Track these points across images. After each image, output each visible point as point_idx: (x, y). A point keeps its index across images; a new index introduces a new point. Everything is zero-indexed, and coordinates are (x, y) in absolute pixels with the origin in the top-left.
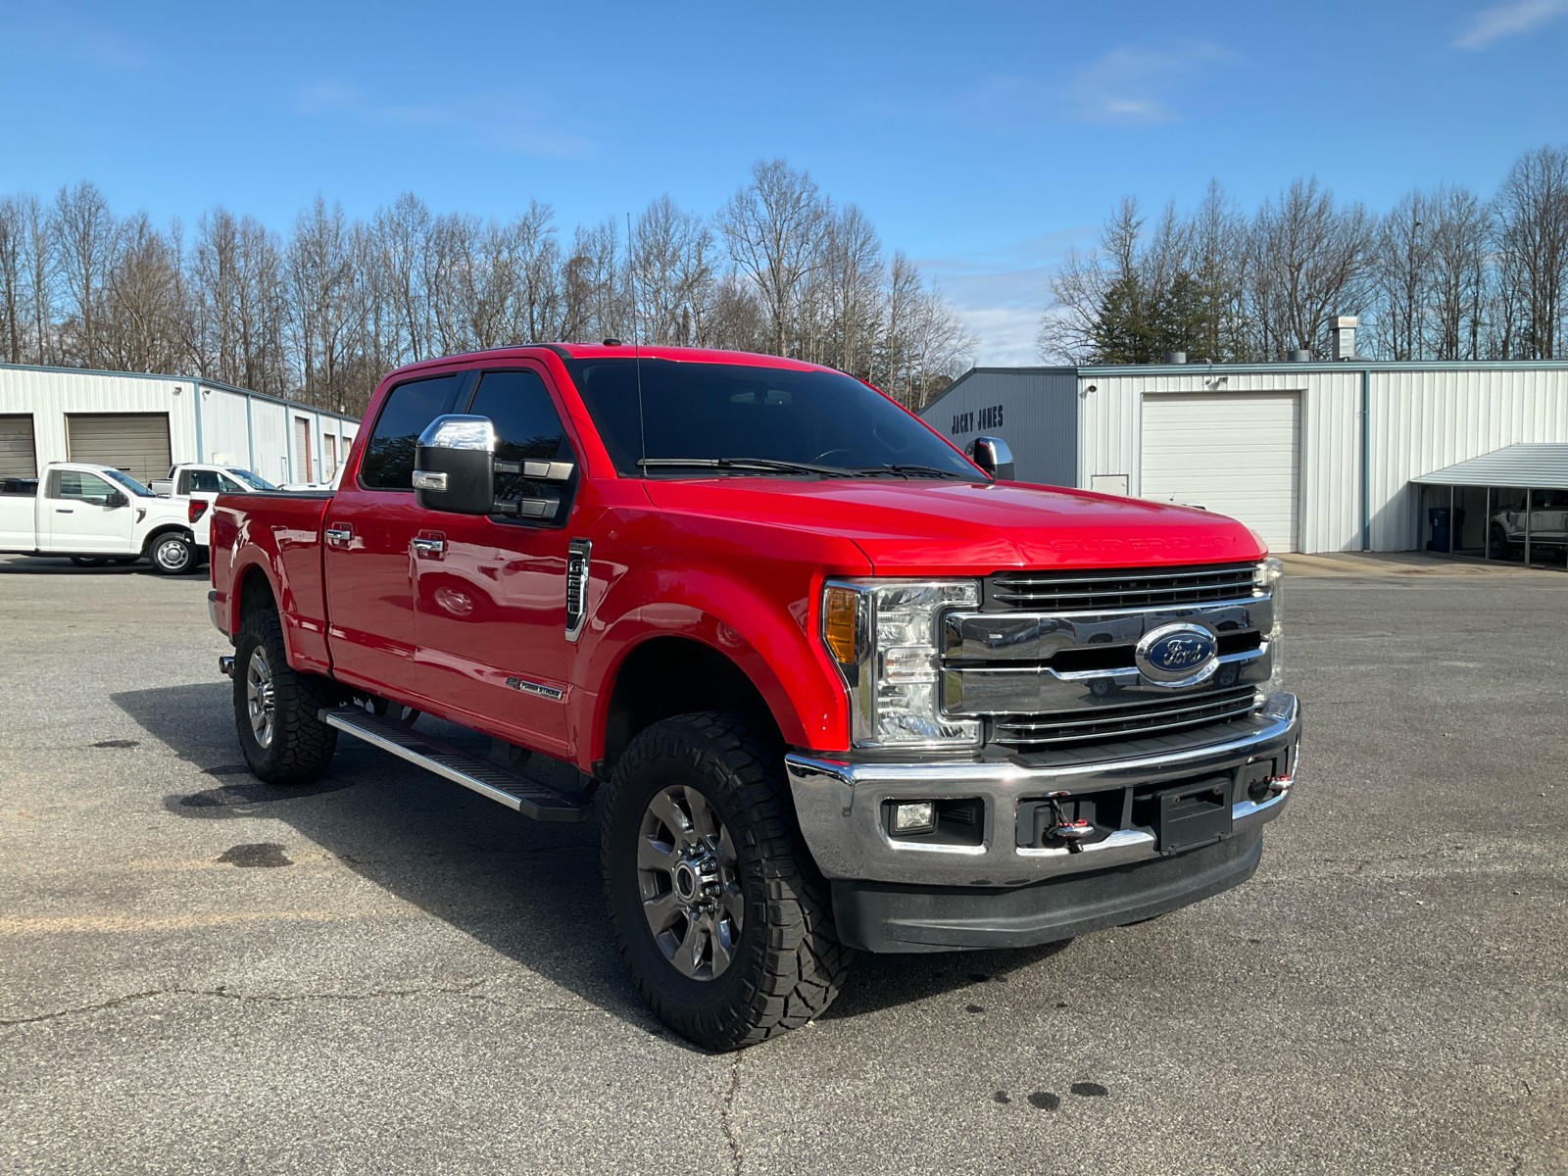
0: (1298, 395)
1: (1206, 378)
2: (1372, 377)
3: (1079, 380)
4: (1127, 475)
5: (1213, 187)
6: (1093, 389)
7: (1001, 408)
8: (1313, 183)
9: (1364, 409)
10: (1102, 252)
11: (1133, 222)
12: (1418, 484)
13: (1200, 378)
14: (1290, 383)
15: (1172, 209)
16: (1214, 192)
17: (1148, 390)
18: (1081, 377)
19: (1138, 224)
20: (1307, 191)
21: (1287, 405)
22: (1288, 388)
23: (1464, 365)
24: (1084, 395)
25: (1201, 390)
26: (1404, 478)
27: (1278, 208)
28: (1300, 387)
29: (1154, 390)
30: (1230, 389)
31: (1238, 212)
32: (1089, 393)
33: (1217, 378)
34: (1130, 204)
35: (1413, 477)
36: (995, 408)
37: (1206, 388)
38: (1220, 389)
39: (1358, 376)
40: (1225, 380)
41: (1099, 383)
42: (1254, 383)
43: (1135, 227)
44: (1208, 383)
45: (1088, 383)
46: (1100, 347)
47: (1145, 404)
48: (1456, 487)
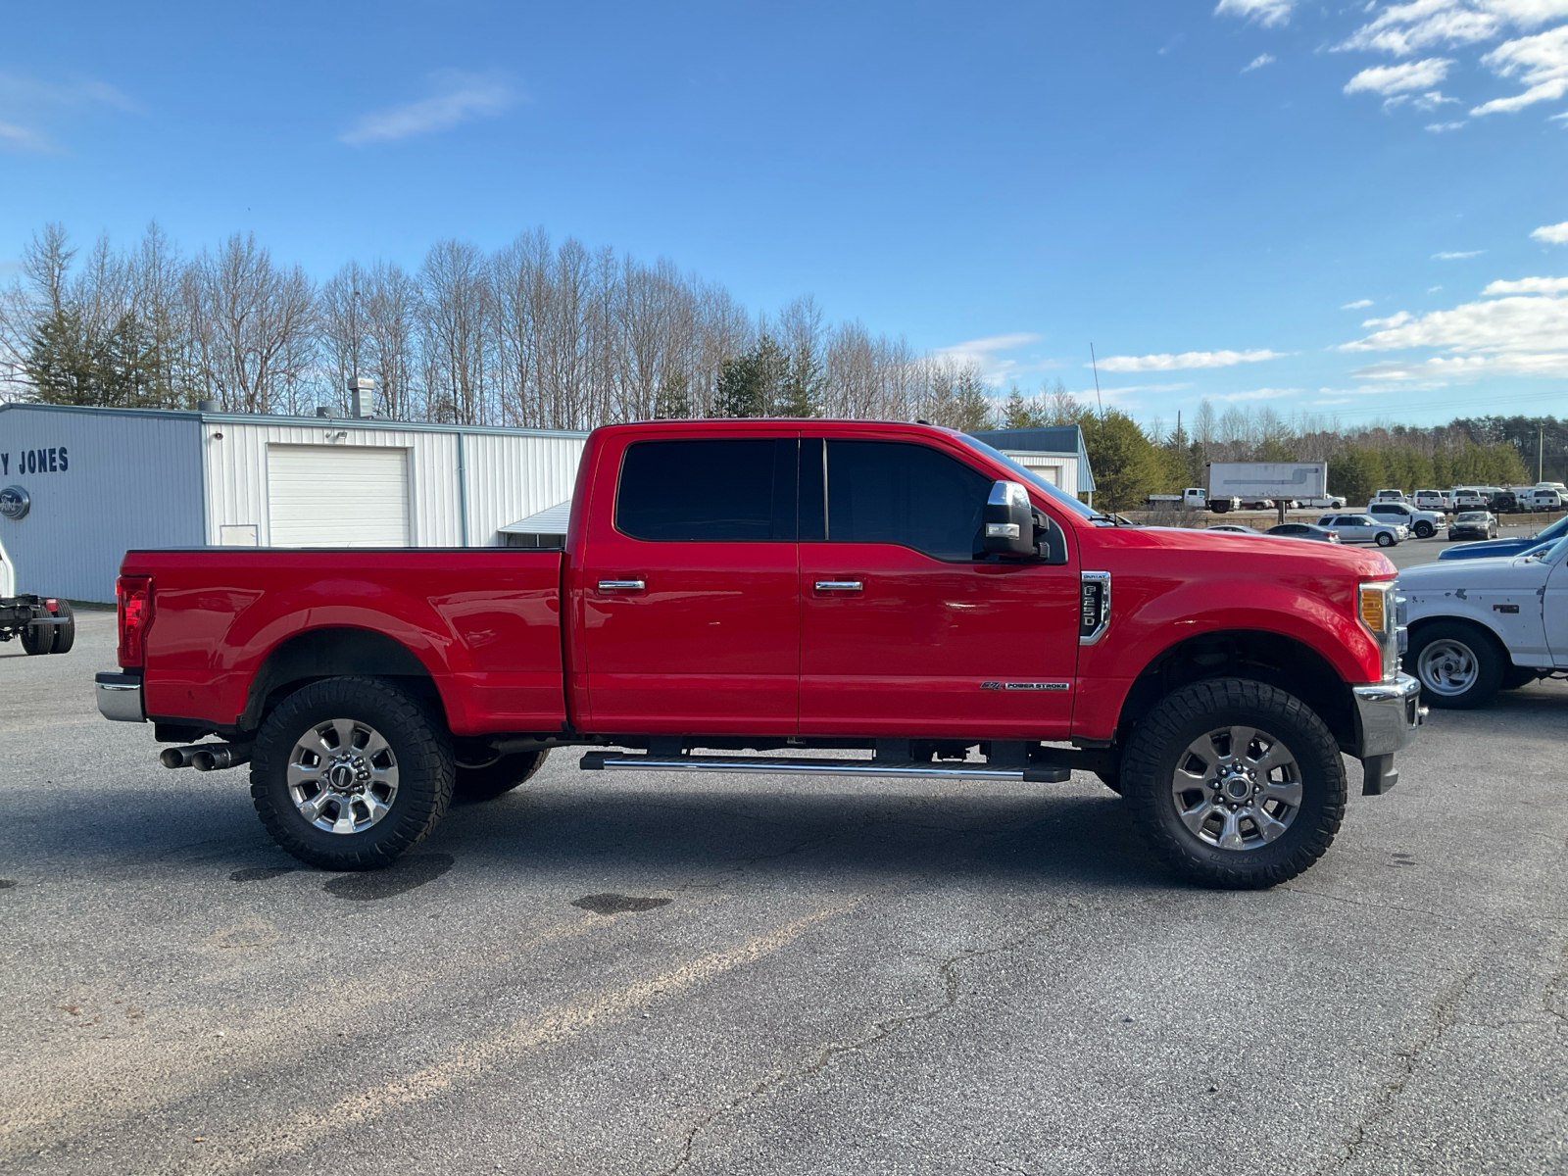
0: (405, 451)
1: (326, 432)
2: (465, 438)
3: (203, 426)
4: (256, 526)
5: (153, 229)
6: (219, 436)
7: (63, 451)
8: (251, 241)
9: (460, 467)
10: (25, 282)
11: (62, 251)
12: (504, 533)
13: (320, 431)
14: (399, 440)
15: (105, 244)
16: (154, 234)
17: (272, 441)
18: (205, 423)
19: (68, 255)
20: (246, 247)
21: (394, 462)
22: (398, 445)
23: (532, 432)
24: (209, 442)
25: (321, 443)
26: (493, 528)
27: (215, 260)
28: (407, 445)
29: (278, 441)
30: (347, 443)
31: (181, 258)
32: (214, 440)
33: (336, 432)
34: (57, 233)
35: (500, 527)
36: (53, 451)
37: (326, 442)
38: (338, 443)
39: (454, 438)
40: (344, 434)
41: (224, 430)
42: (369, 439)
43: (65, 258)
44: (327, 436)
45: (212, 430)
46: (37, 385)
47: (269, 454)
48: (540, 535)
